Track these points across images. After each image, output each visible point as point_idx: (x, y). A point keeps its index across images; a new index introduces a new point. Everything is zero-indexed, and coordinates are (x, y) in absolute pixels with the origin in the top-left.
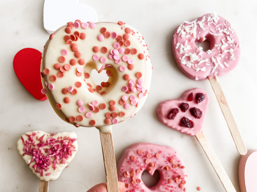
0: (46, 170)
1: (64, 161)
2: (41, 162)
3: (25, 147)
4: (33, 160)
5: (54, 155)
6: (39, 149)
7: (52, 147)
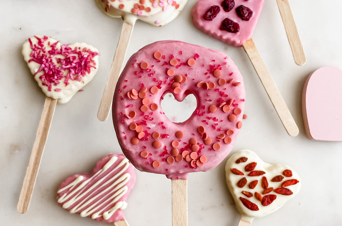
0: (56, 84)
1: (80, 77)
2: (51, 73)
3: (33, 52)
4: (41, 69)
5: (68, 67)
6: (50, 57)
7: (67, 57)
